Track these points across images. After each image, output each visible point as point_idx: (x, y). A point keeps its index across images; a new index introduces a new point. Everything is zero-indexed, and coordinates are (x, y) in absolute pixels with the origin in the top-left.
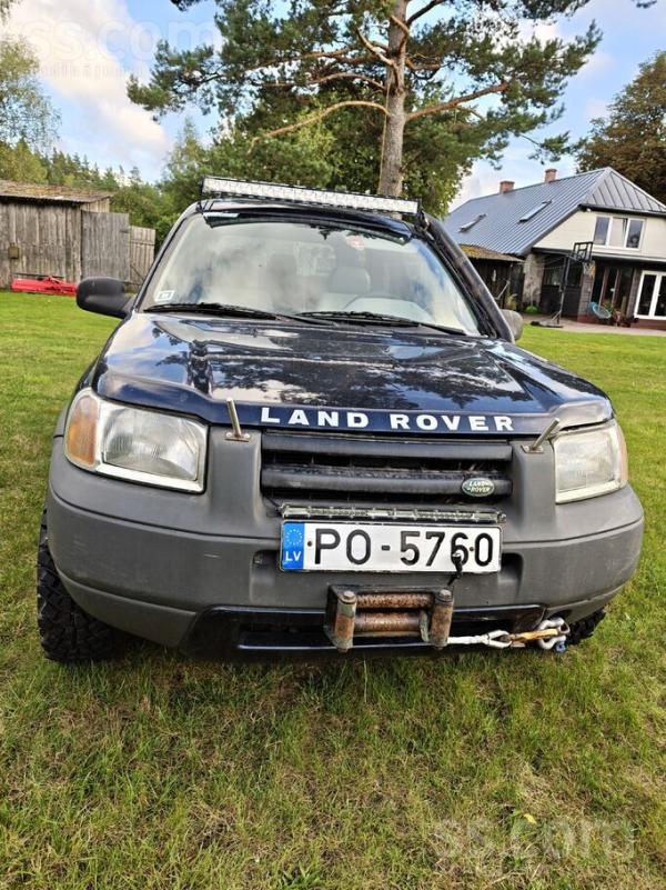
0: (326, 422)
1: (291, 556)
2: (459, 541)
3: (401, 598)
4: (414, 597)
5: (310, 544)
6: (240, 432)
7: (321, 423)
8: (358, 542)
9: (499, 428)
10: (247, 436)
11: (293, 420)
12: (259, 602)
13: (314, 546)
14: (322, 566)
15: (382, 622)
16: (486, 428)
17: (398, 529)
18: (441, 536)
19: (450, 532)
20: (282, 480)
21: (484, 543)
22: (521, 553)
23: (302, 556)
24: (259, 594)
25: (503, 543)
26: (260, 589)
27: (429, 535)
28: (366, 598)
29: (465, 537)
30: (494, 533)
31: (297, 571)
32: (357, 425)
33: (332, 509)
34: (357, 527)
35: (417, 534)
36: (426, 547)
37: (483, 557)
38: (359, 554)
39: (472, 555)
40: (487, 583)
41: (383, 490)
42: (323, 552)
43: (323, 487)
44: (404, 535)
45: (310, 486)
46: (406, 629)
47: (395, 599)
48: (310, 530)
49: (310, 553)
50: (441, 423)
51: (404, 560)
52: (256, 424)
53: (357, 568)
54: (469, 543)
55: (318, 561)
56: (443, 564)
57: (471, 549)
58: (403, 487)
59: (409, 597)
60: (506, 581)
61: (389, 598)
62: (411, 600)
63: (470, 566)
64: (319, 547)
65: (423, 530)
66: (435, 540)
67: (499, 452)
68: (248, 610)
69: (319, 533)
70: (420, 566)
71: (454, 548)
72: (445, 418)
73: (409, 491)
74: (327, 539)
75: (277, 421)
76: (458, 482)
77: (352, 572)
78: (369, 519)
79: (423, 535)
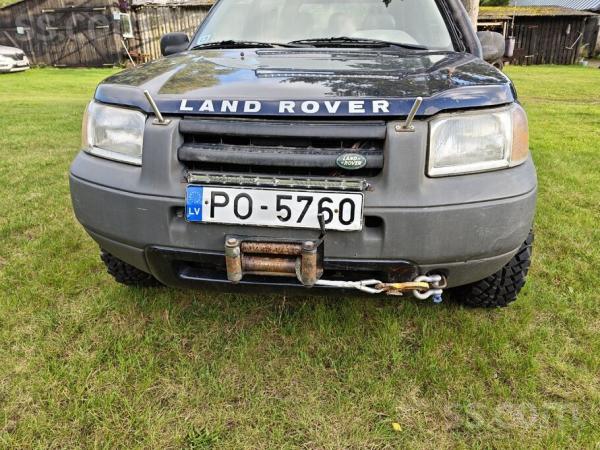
0: (227, 108)
1: (193, 211)
2: (325, 204)
3: (278, 246)
4: (289, 246)
5: (206, 203)
6: (161, 118)
7: (223, 109)
8: (243, 202)
9: (375, 110)
10: (167, 121)
11: (203, 109)
12: (177, 244)
13: (209, 204)
14: (215, 220)
15: (266, 264)
16: (363, 111)
17: (275, 193)
18: (310, 200)
19: (317, 197)
20: (192, 155)
21: (347, 206)
22: (383, 217)
23: (201, 212)
24: (177, 238)
25: (364, 207)
26: (177, 235)
27: (300, 199)
28: (251, 245)
29: (330, 201)
30: (357, 198)
31: (197, 222)
32: (252, 110)
33: (225, 177)
34: (242, 191)
35: (290, 198)
36: (297, 208)
37: (346, 217)
38: (243, 211)
39: (336, 216)
40: (353, 240)
41: (269, 164)
42: (216, 208)
43: (223, 161)
44: (279, 198)
45: (213, 160)
46: (285, 270)
47: (274, 247)
48: (207, 192)
49: (206, 209)
50: (323, 107)
51: (279, 217)
52: (176, 112)
53: (242, 222)
54: (334, 206)
55: (212, 215)
56: (311, 221)
57: (336, 211)
58: (287, 161)
59: (285, 246)
60: (371, 238)
61: (269, 246)
62: (286, 249)
63: (335, 225)
64: (214, 205)
65: (295, 195)
66: (305, 202)
67: (374, 132)
68: (171, 249)
69: (214, 194)
70: (292, 223)
71: (321, 210)
72: (328, 104)
73: (291, 164)
74: (220, 200)
75: (191, 109)
76: (334, 157)
77: (238, 225)
78: (255, 185)
79: (295, 198)
